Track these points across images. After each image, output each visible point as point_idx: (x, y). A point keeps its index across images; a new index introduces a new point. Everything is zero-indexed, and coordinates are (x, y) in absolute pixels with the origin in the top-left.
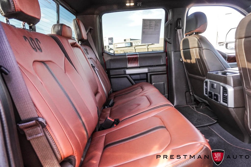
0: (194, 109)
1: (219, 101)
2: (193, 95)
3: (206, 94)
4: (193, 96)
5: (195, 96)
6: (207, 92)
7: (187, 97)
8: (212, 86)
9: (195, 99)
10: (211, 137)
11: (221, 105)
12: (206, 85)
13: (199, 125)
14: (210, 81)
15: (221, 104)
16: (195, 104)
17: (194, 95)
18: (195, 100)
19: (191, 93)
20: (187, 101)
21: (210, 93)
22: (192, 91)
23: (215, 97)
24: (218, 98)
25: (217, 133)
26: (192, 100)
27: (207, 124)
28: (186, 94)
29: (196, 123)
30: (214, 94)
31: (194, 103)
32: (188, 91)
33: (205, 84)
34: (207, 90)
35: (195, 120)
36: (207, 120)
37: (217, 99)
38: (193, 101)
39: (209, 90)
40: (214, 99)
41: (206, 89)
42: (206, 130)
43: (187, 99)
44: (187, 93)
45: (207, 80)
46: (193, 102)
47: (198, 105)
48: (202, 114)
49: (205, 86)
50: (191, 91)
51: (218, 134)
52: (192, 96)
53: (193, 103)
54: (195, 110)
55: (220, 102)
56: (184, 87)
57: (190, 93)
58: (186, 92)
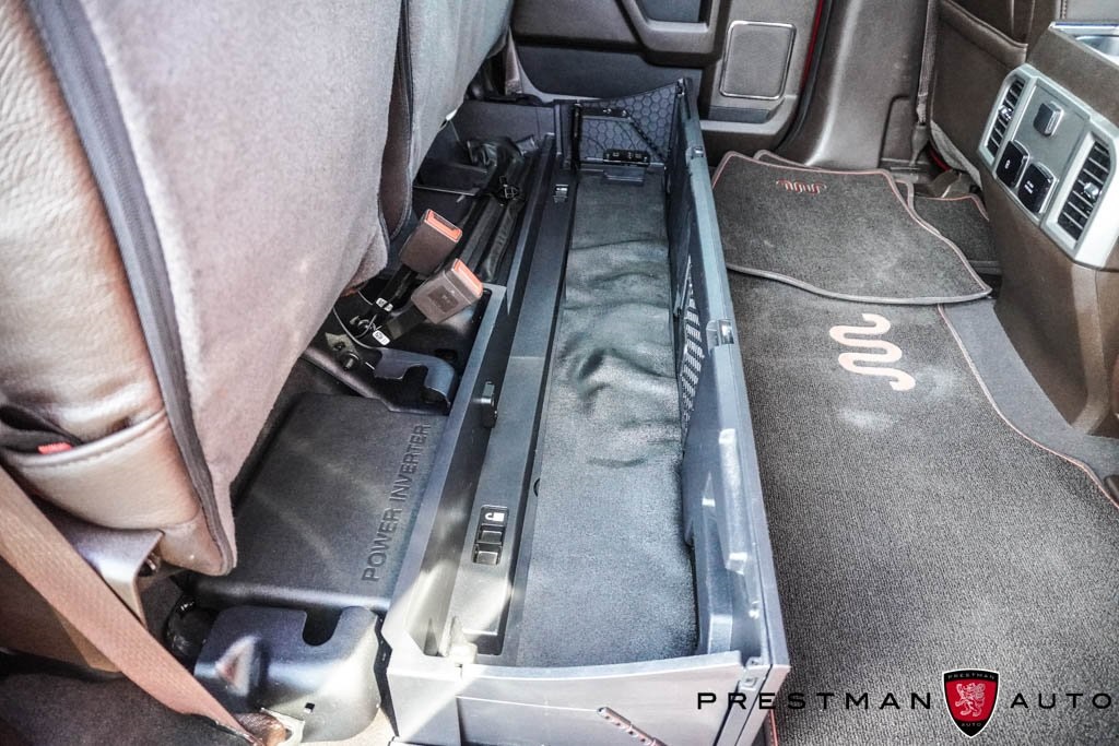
0: (905, 198)
1: (1041, 211)
2: (926, 124)
3: (993, 148)
4: (923, 124)
5: (933, 132)
6: (999, 139)
7: (890, 125)
8: (1042, 116)
9: (929, 143)
10: (930, 368)
11: (1040, 234)
12: (1013, 99)
13: (895, 294)
14: (1039, 84)
15: (1041, 230)
16: (919, 170)
17: (932, 122)
18: (929, 149)
19: (921, 110)
20: (888, 148)
21: (1014, 154)
22: (928, 102)
23: (1029, 187)
24: (1045, 193)
25: (966, 355)
26: (915, 145)
27: (939, 300)
28: (891, 104)
29: (886, 279)
30: (1032, 166)
31: (920, 162)
32: (908, 94)
33: (1005, 90)
34: (1003, 130)
35: (890, 265)
36: (945, 275)
37: (1032, 202)
38: (916, 152)
39: (1011, 135)
40: (1022, 194)
41: (1002, 125)
42: (919, 328)
43: (888, 138)
44: (901, 107)
45: (1027, 70)
46: (915, 157)
47: (933, 177)
48: (935, 232)
49: (999, 106)
50: (923, 95)
51: (969, 360)
52: (918, 127)
53: (913, 162)
54: (910, 207)
55: (1044, 217)
56: (893, 70)
57: (915, 105)
58: (895, 99)
